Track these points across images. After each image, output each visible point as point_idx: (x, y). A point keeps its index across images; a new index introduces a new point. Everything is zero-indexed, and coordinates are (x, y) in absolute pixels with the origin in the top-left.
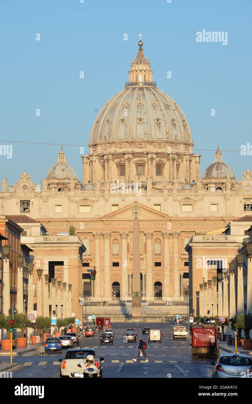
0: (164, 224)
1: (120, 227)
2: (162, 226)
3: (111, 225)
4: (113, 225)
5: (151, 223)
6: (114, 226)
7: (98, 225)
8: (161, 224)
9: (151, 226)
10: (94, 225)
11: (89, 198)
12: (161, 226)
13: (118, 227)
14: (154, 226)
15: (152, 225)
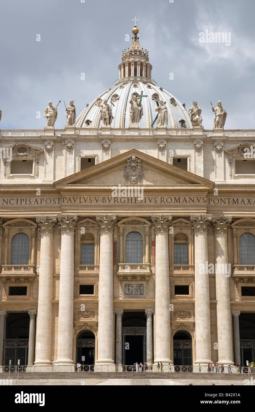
0: (195, 198)
1: (97, 204)
2: (192, 203)
3: (78, 201)
4: (82, 200)
5: (165, 198)
6: (84, 203)
7: (48, 201)
8: (188, 199)
9: (167, 203)
10: (39, 202)
11: (30, 145)
12: (188, 204)
13: (93, 203)
14: (172, 204)
15: (169, 200)
